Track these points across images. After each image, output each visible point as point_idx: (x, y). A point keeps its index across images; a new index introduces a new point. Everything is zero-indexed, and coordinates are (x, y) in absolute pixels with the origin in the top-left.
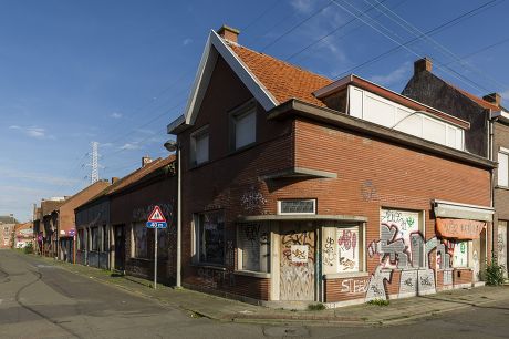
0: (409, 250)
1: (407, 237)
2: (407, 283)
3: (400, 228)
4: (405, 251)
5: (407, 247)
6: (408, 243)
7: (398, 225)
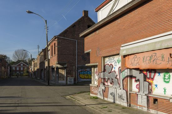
0: (118, 77)
1: (117, 70)
2: (111, 94)
3: (114, 65)
4: (116, 78)
5: (117, 76)
6: (117, 73)
7: (113, 64)
